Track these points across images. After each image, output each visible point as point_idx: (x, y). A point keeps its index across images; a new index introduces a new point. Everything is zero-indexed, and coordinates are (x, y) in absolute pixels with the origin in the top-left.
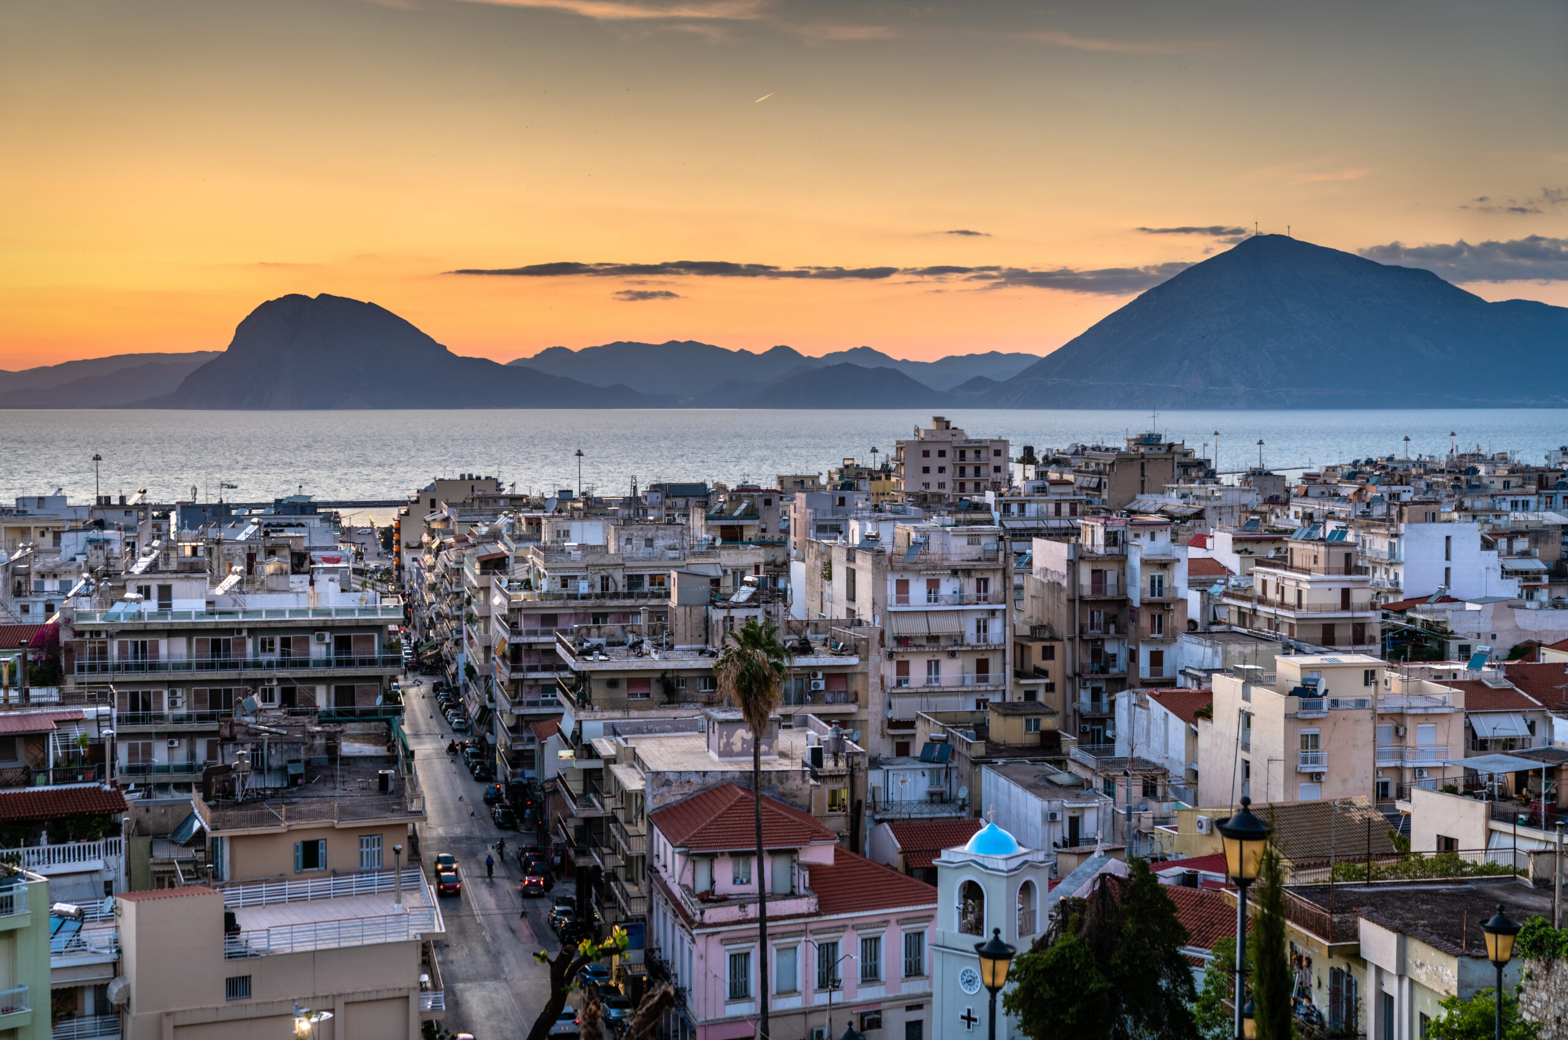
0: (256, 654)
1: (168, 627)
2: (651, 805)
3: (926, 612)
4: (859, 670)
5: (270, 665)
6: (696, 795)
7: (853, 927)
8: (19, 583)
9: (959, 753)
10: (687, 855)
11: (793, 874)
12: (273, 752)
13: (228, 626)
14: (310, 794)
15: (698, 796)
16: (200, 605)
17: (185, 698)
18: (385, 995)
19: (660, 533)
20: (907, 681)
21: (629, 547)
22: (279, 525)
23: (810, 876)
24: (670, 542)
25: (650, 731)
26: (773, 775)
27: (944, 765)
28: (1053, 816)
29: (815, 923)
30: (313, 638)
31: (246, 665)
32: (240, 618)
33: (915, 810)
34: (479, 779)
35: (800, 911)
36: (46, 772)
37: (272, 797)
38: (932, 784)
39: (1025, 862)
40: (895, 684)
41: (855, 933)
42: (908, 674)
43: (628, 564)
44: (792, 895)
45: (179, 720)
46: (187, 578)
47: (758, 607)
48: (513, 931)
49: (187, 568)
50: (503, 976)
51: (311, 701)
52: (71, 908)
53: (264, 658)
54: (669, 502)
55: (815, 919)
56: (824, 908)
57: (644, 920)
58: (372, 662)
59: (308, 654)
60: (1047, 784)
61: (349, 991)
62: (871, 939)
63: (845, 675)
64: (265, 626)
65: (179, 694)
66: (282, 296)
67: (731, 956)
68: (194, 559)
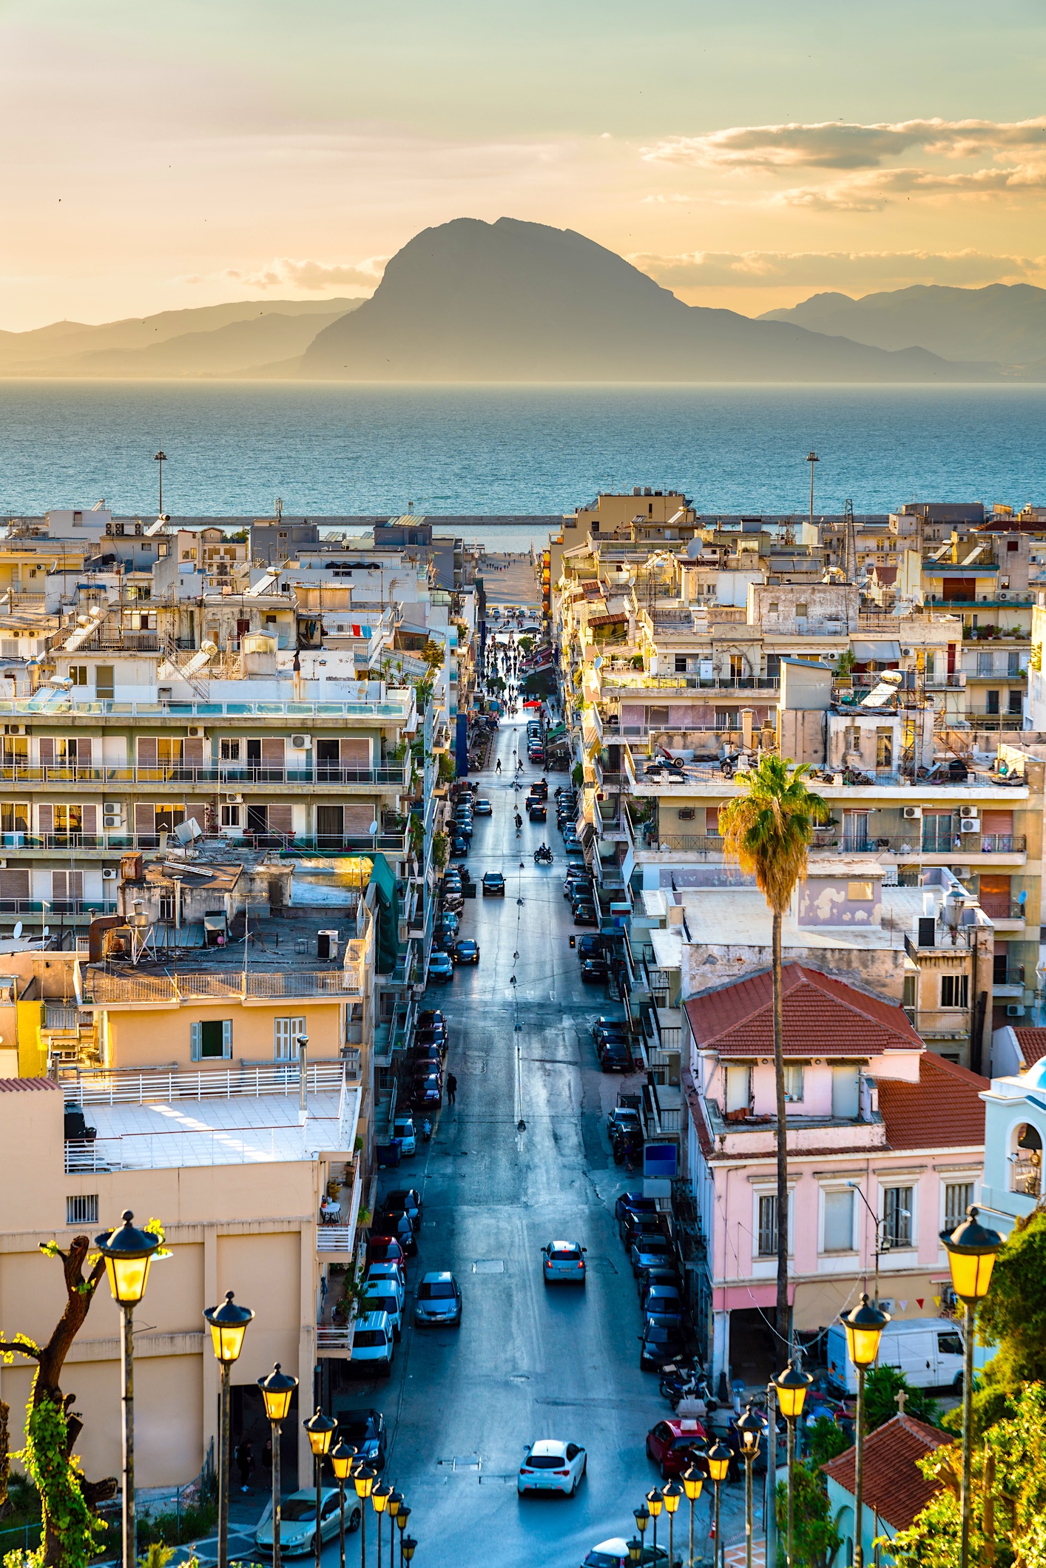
0: (215, 763)
1: (102, 723)
2: (688, 987)
4: (1029, 806)
5: (232, 776)
6: (748, 977)
7: (934, 1167)
10: (718, 1061)
11: (861, 1092)
12: (189, 901)
13: (178, 724)
14: (228, 958)
15: (751, 979)
16: (150, 694)
17: (124, 816)
18: (270, 1228)
19: (818, 596)
21: (774, 615)
22: (345, 565)
23: (880, 1096)
24: (831, 610)
26: (854, 955)
29: (879, 1159)
30: (288, 742)
31: (201, 776)
32: (195, 713)
34: (579, 922)
35: (860, 1144)
37: (180, 959)
41: (936, 1175)
43: (768, 638)
44: (858, 1120)
45: (116, 844)
46: (134, 656)
47: (894, 714)
48: (556, 1137)
49: (135, 644)
50: (524, 1199)
51: (286, 823)
53: (226, 766)
54: (928, 530)
55: (880, 1154)
56: (895, 1139)
57: (677, 1140)
58: (365, 777)
59: (282, 764)
61: (224, 1220)
62: (960, 1185)
63: (1009, 813)
64: (226, 724)
65: (117, 810)
66: (448, 221)
67: (761, 1199)
68: (144, 632)
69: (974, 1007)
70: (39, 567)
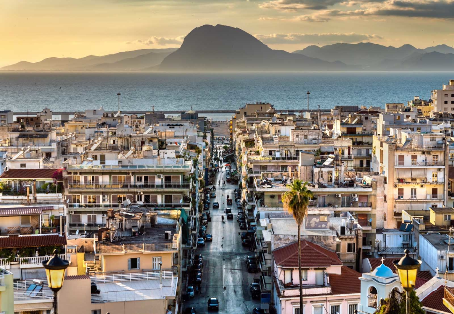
0: (135, 183)
1: (102, 171)
2: (273, 247)
3: (411, 169)
4: (372, 193)
5: (140, 186)
6: (291, 244)
7: (346, 300)
8: (64, 149)
9: (415, 228)
10: (282, 269)
11: (324, 277)
12: (127, 223)
13: (124, 171)
14: (139, 239)
15: (292, 245)
16: (116, 163)
17: (108, 198)
19: (310, 133)
20: (402, 197)
21: (297, 138)
22: (173, 125)
23: (330, 279)
24: (314, 137)
25: (283, 217)
26: (322, 237)
27: (409, 233)
28: (442, 257)
29: (330, 297)
30: (156, 176)
31: (131, 186)
32: (129, 168)
33: (395, 251)
34: (241, 229)
35: (324, 293)
36: (38, 229)
37: (125, 240)
38: (404, 240)
39: (395, 280)
40: (397, 198)
41: (347, 302)
42: (403, 194)
43: (296, 145)
44: (323, 286)
45: (106, 207)
46: (111, 152)
47: (333, 167)
48: (235, 292)
49: (112, 148)
50: (226, 310)
51: (156, 200)
52: (38, 281)
53: (138, 184)
54: (342, 114)
55: (330, 296)
56: (334, 291)
57: (270, 292)
58: (178, 186)
59: (154, 183)
60: (443, 243)
62: (354, 305)
63: (367, 196)
64: (138, 172)
65: (106, 197)
66: (202, 25)
67: (295, 309)
68: (114, 145)
69: (357, 252)
70: (83, 126)
